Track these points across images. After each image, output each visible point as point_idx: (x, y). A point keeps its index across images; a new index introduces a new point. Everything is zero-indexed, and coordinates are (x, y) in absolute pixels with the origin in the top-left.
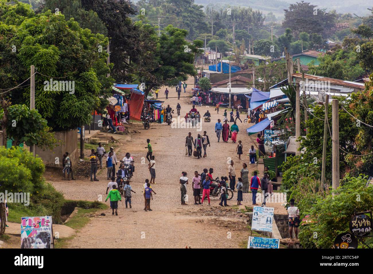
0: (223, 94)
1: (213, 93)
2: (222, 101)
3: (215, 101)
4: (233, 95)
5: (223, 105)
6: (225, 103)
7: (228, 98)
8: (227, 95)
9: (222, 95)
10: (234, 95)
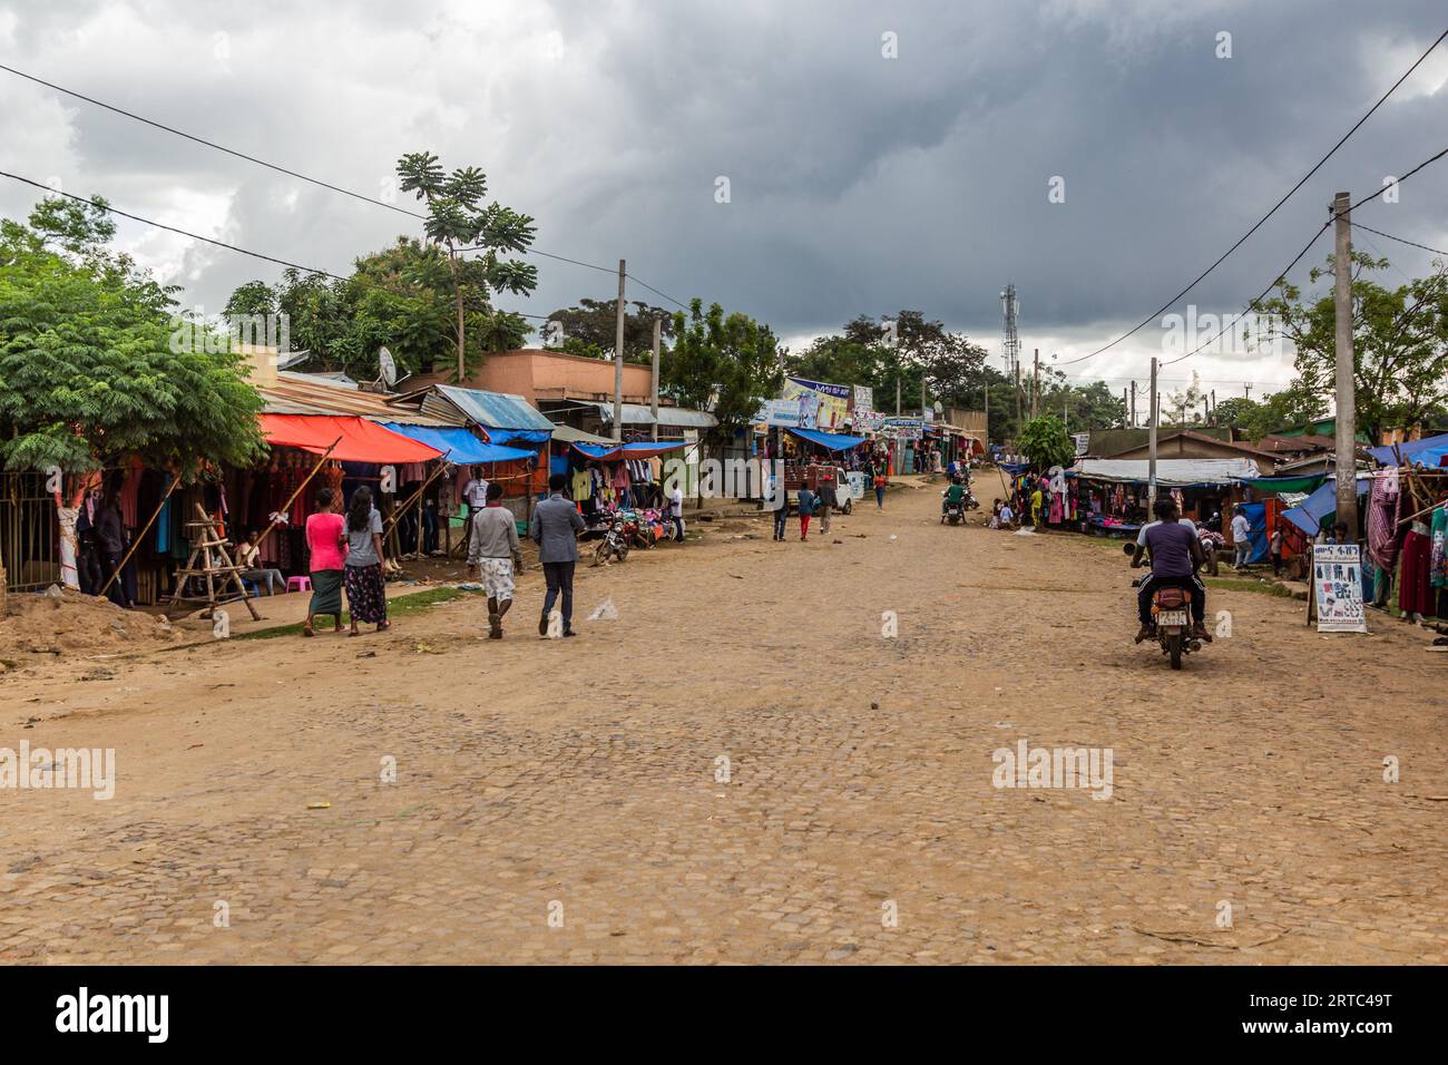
0: (1124, 484)
1: (1080, 480)
2: (1119, 512)
3: (1090, 514)
4: (1163, 490)
5: (1124, 531)
6: (1131, 523)
7: (1142, 503)
8: (1138, 488)
9: (1120, 490)
10: (1168, 489)
